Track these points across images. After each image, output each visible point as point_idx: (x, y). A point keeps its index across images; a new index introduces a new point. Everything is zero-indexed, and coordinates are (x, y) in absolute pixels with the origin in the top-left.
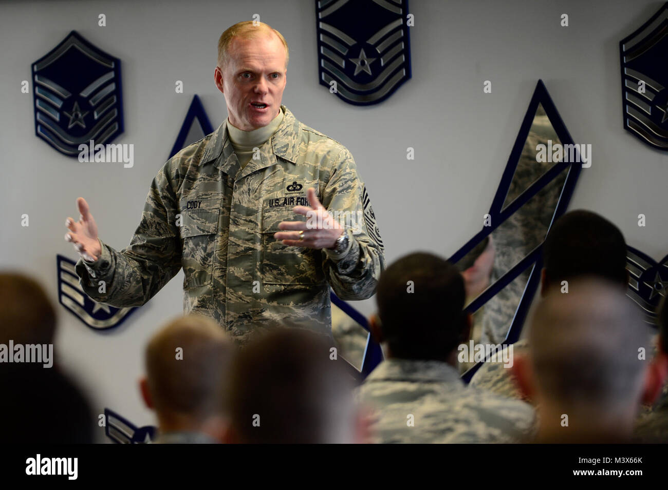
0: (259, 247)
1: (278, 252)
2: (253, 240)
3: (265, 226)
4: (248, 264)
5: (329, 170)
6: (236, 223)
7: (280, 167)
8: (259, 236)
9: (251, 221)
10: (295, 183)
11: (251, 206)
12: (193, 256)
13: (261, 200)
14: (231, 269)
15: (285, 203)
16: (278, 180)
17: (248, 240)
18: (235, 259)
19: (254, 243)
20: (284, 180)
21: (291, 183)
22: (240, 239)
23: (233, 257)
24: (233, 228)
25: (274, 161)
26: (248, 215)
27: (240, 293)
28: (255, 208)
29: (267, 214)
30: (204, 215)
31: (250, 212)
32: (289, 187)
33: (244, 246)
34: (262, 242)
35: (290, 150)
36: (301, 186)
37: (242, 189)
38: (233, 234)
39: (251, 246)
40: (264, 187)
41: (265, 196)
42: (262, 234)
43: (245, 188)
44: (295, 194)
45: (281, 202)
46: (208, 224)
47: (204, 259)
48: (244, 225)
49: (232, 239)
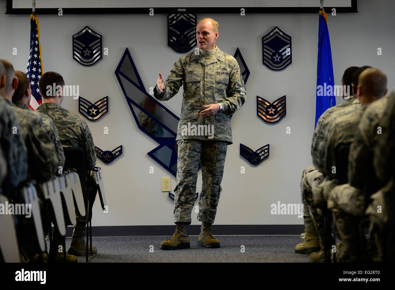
0: (214, 86)
1: (219, 88)
2: (213, 83)
3: (216, 80)
4: (211, 90)
5: (233, 65)
6: (207, 78)
7: (218, 62)
8: (214, 82)
9: (211, 78)
10: (224, 68)
11: (211, 73)
12: (191, 88)
13: (214, 72)
14: (206, 92)
15: (222, 73)
16: (218, 66)
17: (211, 83)
18: (207, 89)
19: (213, 84)
20: (220, 66)
21: (223, 68)
22: (208, 83)
23: (206, 88)
24: (206, 80)
25: (217, 61)
26: (210, 76)
27: (209, 99)
28: (213, 74)
29: (216, 76)
30: (196, 75)
31: (211, 75)
32: (222, 69)
33: (210, 85)
34: (215, 84)
35: (221, 58)
36: (226, 69)
37: (208, 68)
38: (206, 81)
39: (212, 85)
40: (215, 68)
41: (215, 71)
42: (215, 82)
43: (209, 68)
44: (225, 71)
45: (221, 73)
46: (197, 78)
47: (196, 89)
48: (209, 79)
49: (205, 83)
